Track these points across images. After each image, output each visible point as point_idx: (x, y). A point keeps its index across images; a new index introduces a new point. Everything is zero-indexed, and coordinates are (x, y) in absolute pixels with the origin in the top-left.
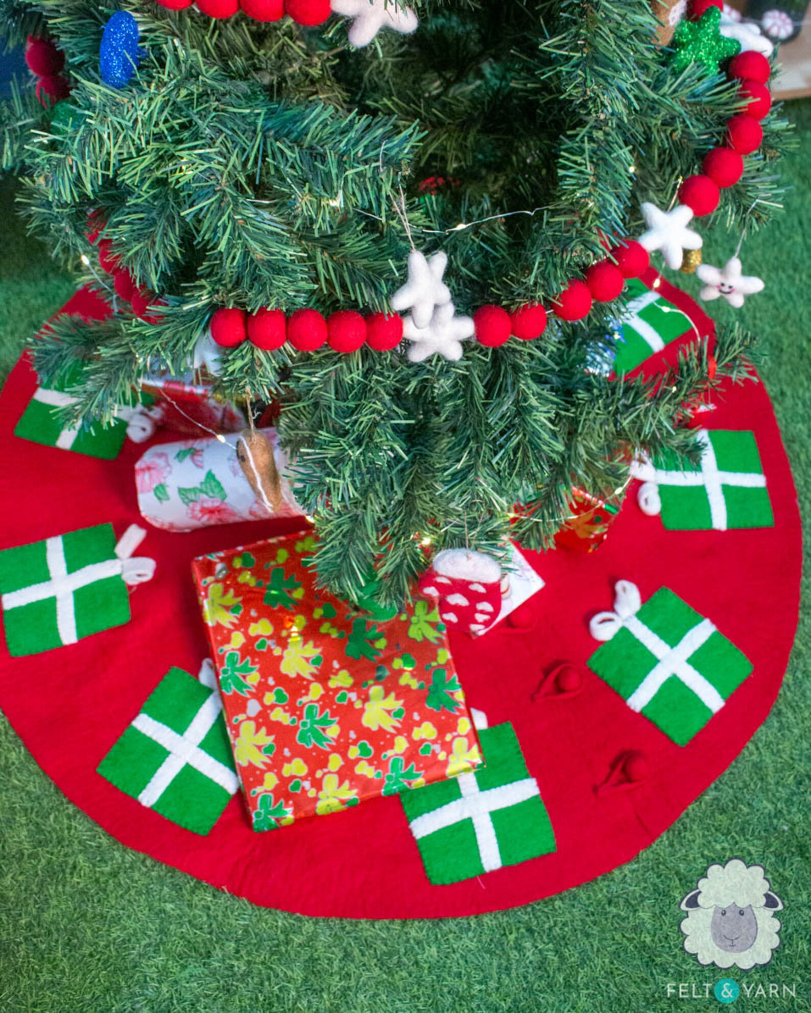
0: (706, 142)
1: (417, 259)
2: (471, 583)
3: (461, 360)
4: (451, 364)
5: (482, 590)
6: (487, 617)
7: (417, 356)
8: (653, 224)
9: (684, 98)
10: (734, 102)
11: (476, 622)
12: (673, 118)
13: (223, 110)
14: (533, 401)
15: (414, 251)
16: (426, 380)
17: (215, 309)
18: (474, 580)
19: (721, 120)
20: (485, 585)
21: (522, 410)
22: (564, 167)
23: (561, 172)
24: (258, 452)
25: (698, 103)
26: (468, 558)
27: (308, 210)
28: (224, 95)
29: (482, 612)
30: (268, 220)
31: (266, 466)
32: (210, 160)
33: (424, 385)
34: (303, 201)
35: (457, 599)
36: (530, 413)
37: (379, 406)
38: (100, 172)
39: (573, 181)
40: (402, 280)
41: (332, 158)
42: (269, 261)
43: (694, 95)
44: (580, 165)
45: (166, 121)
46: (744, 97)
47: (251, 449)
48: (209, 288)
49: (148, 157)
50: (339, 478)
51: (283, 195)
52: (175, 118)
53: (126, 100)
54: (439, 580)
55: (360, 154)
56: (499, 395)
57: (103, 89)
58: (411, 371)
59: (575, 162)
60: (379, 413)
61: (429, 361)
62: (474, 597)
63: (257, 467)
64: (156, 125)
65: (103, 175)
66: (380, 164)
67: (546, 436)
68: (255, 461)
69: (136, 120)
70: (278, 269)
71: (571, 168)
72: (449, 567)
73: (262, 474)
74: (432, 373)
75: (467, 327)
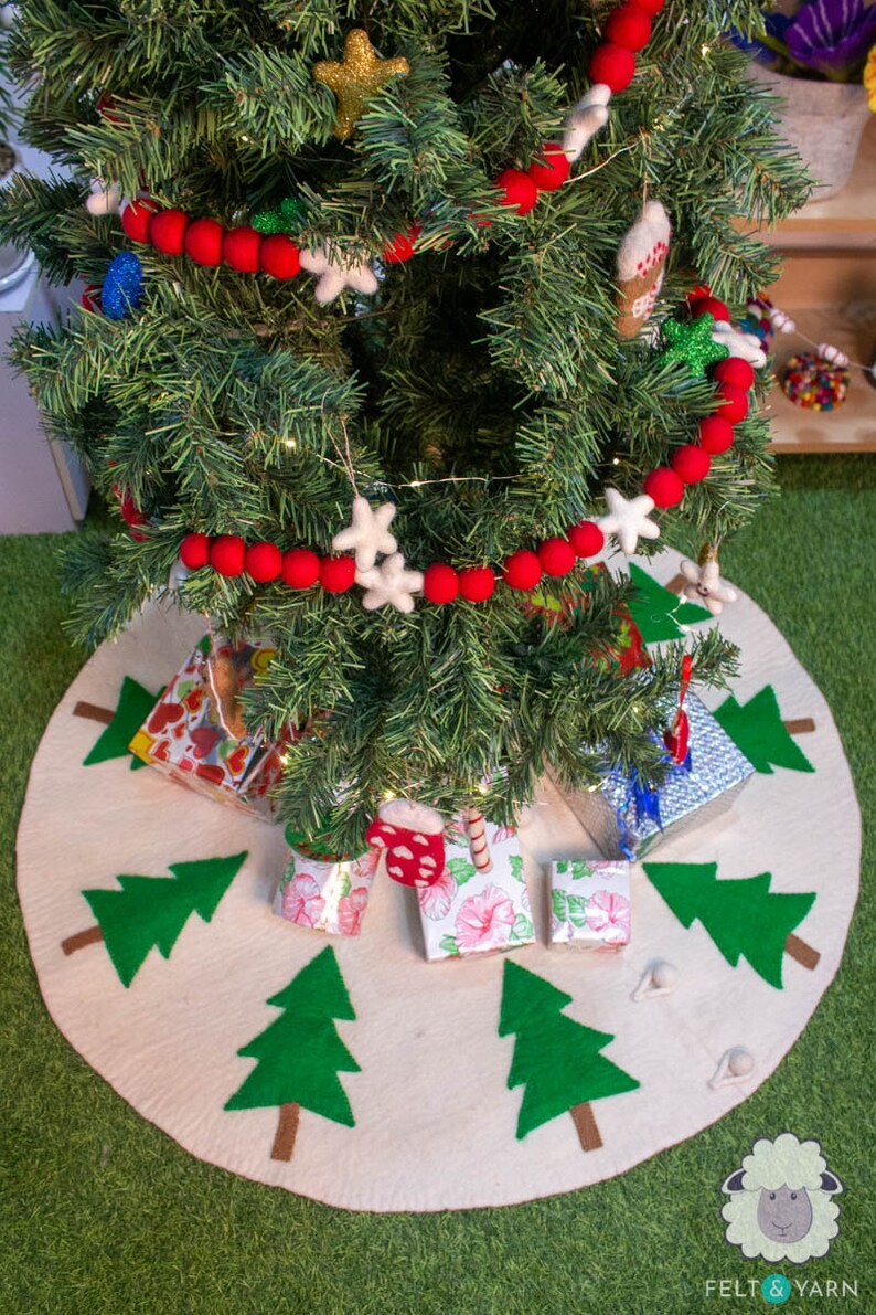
0: (678, 439)
1: (361, 506)
2: (413, 833)
3: (412, 613)
4: (401, 615)
5: (424, 842)
6: (430, 873)
7: (371, 603)
8: (613, 508)
9: (662, 395)
10: (709, 402)
11: (420, 878)
12: (648, 413)
13: (205, 350)
14: (475, 661)
15: (358, 496)
16: (377, 628)
17: (188, 532)
18: (417, 830)
19: (693, 418)
20: (426, 836)
21: (464, 669)
22: (523, 441)
23: (518, 445)
24: (220, 675)
25: (674, 400)
26: (412, 808)
27: (260, 444)
28: (210, 336)
29: (427, 867)
30: (225, 452)
31: (225, 689)
32: (182, 390)
33: (377, 634)
34: (256, 438)
35: (403, 852)
36: (470, 671)
37: (332, 647)
38: (88, 390)
39: (528, 455)
40: (347, 522)
41: (283, 397)
42: (220, 487)
43: (671, 392)
44: (541, 441)
45: (151, 354)
46: (718, 398)
47: (213, 669)
48: (184, 513)
49: (137, 384)
50: (283, 707)
51: (239, 428)
52: (161, 351)
53: (117, 329)
54: (386, 829)
55: (307, 398)
56: (444, 652)
57: (98, 318)
58: (367, 619)
59: (536, 439)
60: (333, 654)
61: (381, 610)
62: (418, 850)
63: (217, 689)
64: (142, 355)
65: (90, 393)
66: (321, 407)
67: (484, 696)
68: (216, 684)
69: (122, 348)
70: (226, 493)
71: (531, 443)
72: (393, 814)
73: (221, 697)
74: (384, 621)
75: (416, 581)
